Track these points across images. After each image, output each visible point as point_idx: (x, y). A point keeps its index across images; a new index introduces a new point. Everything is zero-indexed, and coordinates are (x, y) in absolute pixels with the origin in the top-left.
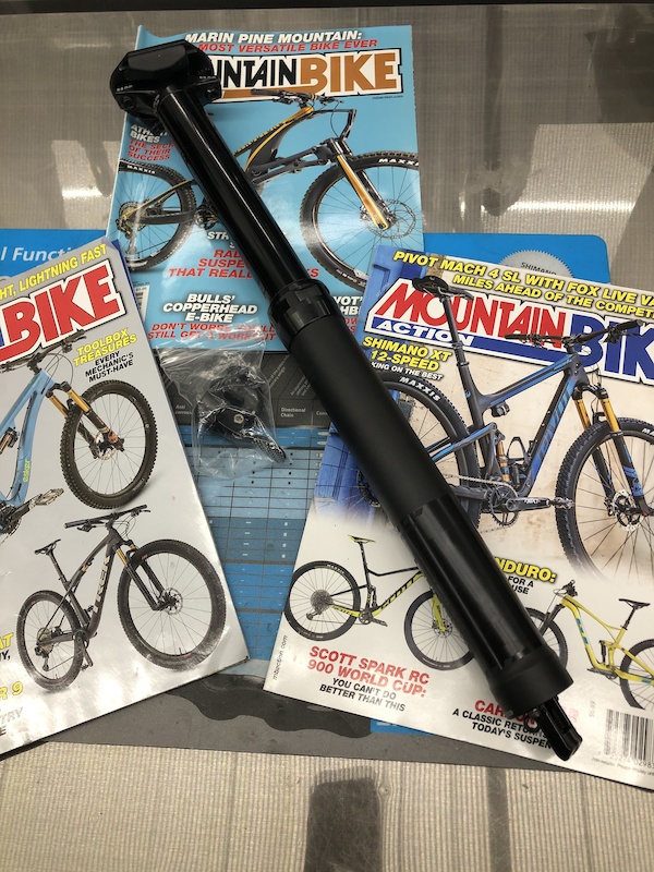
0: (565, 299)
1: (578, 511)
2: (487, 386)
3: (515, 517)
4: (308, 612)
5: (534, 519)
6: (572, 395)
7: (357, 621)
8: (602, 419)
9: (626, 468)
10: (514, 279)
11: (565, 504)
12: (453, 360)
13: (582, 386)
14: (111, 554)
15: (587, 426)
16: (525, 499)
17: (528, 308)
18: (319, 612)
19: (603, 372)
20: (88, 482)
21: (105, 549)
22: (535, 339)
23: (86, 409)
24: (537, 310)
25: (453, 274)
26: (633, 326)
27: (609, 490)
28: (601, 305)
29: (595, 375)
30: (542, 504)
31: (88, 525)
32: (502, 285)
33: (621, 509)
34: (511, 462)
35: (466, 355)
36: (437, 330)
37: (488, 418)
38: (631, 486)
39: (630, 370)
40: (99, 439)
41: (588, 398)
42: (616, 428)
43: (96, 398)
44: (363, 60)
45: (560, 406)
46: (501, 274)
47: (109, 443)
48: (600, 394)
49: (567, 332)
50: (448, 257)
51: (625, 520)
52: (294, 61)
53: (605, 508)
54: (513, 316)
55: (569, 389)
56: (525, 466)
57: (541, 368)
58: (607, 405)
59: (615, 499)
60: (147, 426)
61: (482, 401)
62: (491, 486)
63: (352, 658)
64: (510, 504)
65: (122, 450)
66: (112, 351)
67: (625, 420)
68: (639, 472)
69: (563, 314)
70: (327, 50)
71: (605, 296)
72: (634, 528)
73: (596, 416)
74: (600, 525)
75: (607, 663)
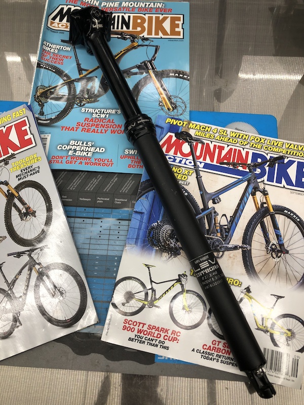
0: (249, 145)
1: (253, 251)
2: (211, 189)
3: (223, 254)
4: (122, 302)
5: (231, 255)
6: (251, 193)
7: (147, 306)
8: (265, 205)
9: (276, 230)
10: (224, 134)
11: (246, 248)
12: (194, 175)
13: (256, 189)
14: (30, 270)
15: (258, 209)
16: (228, 245)
17: (231, 149)
18: (128, 302)
19: (266, 182)
20: (18, 233)
21: (27, 268)
22: (234, 164)
23: (17, 195)
24: (235, 150)
25: (195, 131)
26: (281, 158)
27: (268, 241)
28: (266, 148)
29: (262, 183)
30: (236, 248)
31: (19, 255)
32: (219, 137)
33: (273, 250)
34: (221, 226)
35: (200, 172)
36: (187, 159)
37: (210, 204)
38: (278, 239)
39: (279, 181)
40: (24, 211)
41: (259, 195)
42: (272, 210)
43: (21, 190)
44: (165, 19)
45: (245, 199)
46: (218, 131)
47: (28, 213)
48: (265, 193)
49: (249, 162)
50: (192, 122)
51: (275, 256)
52: (129, 17)
53: (265, 250)
54: (224, 153)
55: (250, 190)
56: (228, 229)
57: (237, 180)
58: (268, 198)
59: (270, 245)
60: (47, 204)
61: (208, 196)
62: (212, 239)
63: (144, 324)
64: (220, 248)
65: (35, 217)
66: (29, 165)
67: (276, 206)
68: (282, 232)
69: (248, 152)
70: (146, 12)
71: (268, 143)
72: (279, 259)
73: (262, 204)
74: (262, 258)
75: (264, 326)
